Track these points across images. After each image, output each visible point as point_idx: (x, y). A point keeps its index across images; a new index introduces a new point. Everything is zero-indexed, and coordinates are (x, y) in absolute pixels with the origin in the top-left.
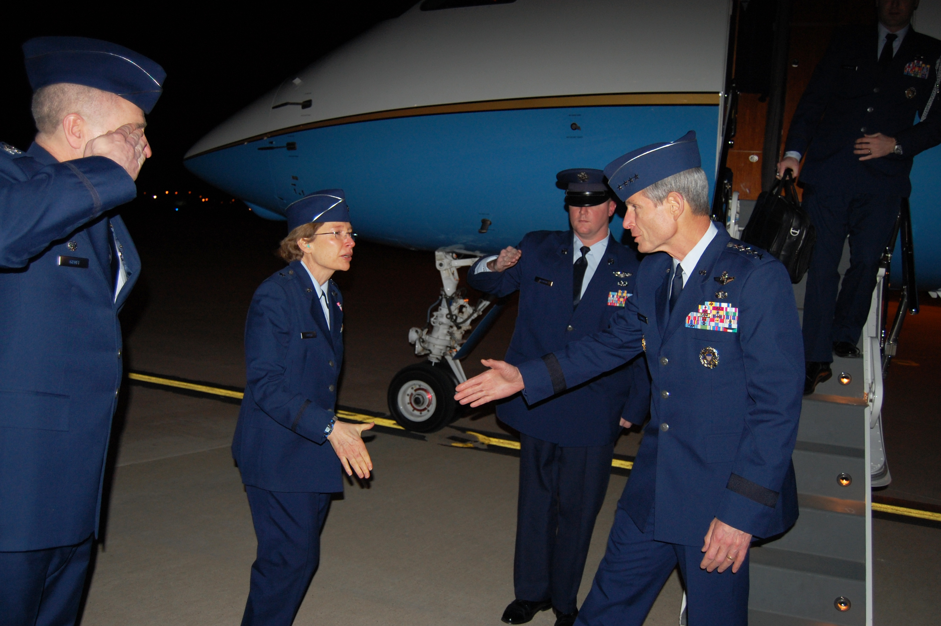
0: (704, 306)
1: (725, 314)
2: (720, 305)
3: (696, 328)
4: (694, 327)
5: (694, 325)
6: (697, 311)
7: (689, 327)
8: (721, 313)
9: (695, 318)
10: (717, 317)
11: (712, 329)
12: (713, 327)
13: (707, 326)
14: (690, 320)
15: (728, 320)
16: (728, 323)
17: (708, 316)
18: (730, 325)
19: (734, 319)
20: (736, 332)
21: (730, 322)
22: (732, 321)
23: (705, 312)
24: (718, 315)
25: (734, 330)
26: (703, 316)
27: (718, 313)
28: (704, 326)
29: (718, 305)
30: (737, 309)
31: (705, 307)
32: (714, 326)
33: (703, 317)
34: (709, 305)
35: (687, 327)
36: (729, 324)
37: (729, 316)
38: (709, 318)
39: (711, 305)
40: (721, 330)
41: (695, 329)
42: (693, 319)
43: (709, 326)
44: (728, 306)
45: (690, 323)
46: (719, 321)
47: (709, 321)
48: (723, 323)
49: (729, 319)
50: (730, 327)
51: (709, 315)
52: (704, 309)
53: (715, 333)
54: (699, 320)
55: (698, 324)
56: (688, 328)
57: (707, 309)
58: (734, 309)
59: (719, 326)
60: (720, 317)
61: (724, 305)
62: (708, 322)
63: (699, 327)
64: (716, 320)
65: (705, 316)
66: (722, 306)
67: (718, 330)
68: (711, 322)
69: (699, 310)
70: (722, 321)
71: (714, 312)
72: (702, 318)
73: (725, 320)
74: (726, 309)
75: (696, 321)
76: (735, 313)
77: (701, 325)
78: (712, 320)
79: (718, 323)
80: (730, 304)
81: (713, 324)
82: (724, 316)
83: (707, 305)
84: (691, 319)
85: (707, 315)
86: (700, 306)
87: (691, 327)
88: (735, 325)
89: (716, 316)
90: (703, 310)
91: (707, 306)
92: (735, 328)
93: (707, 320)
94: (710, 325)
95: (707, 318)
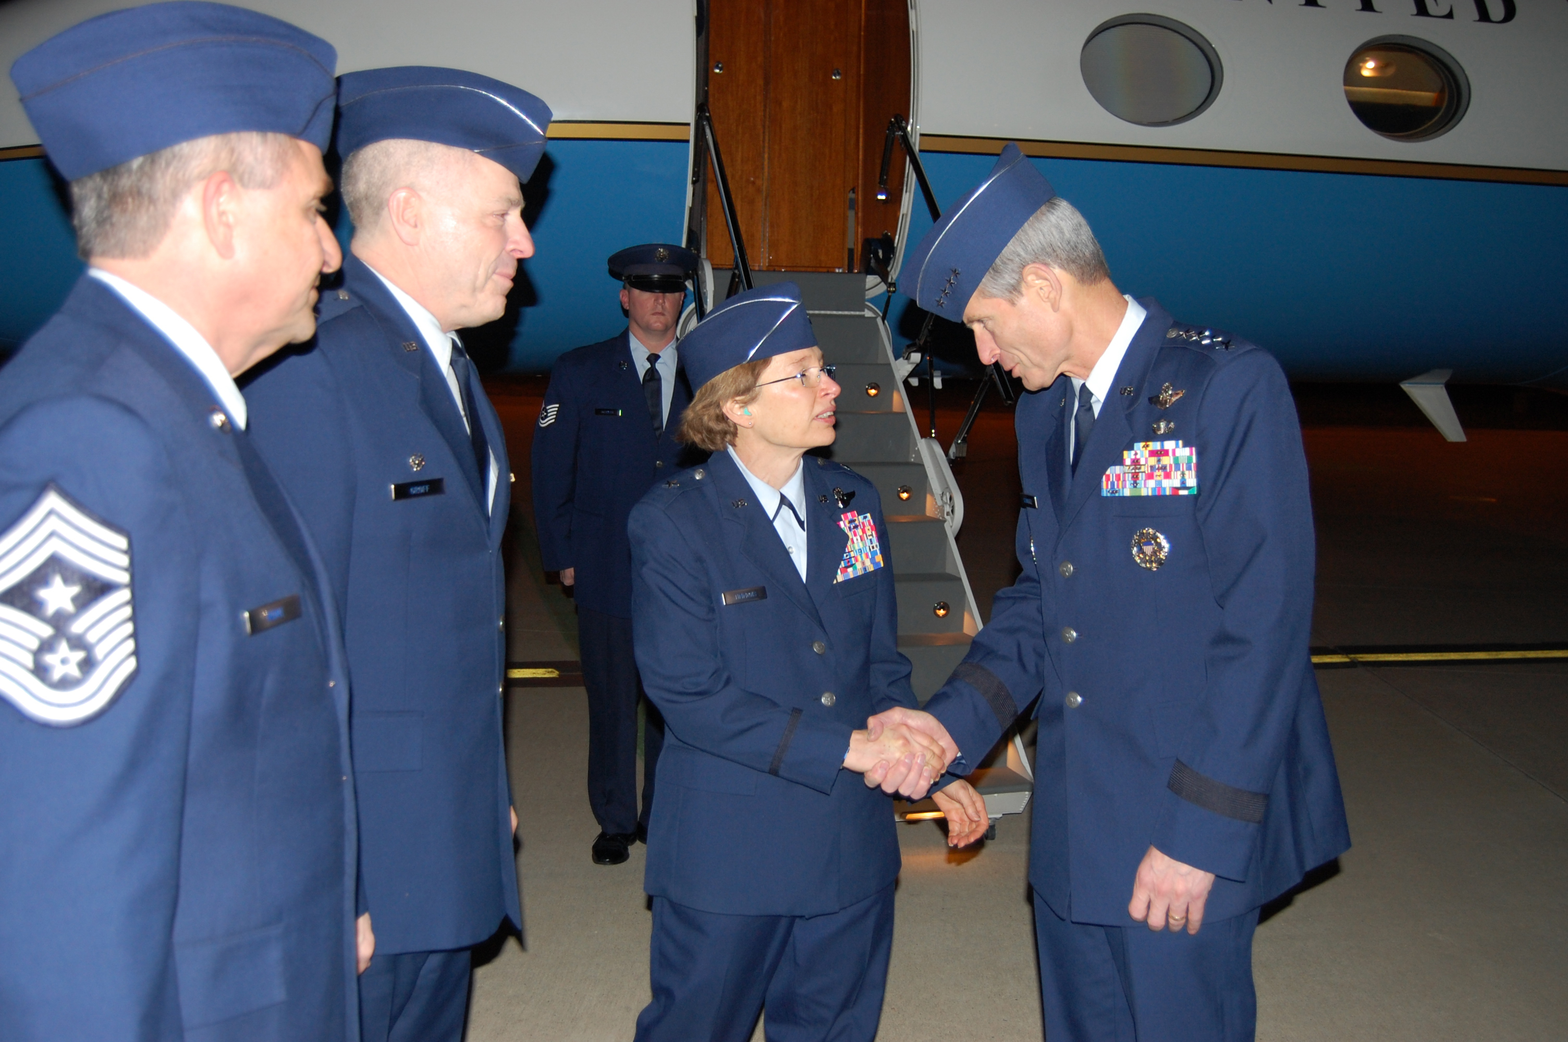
0: (1133, 452)
1: (1172, 462)
2: (1162, 445)
3: (1121, 495)
4: (1117, 495)
5: (1117, 489)
6: (1121, 462)
7: (1109, 495)
8: (1167, 461)
9: (1118, 477)
10: (1158, 469)
11: (1150, 494)
12: (1152, 488)
13: (1140, 488)
14: (1109, 483)
15: (1179, 473)
16: (1179, 477)
17: (1142, 470)
18: (1183, 482)
19: (1189, 468)
20: (1195, 493)
21: (1183, 474)
22: (1187, 472)
23: (1136, 462)
24: (1160, 466)
25: (1191, 490)
26: (1133, 471)
27: (1159, 461)
28: (1135, 489)
29: (1155, 446)
30: (1194, 449)
31: (1136, 454)
32: (1154, 486)
33: (1132, 473)
34: (1141, 449)
35: (1105, 495)
36: (1181, 480)
37: (1179, 465)
38: (1144, 474)
39: (1146, 449)
40: (1168, 493)
41: (1119, 497)
42: (1114, 480)
43: (1146, 489)
44: (1177, 446)
45: (1109, 487)
46: (1162, 476)
47: (1144, 478)
48: (1170, 480)
49: (1179, 470)
50: (1183, 485)
51: (1143, 467)
52: (1133, 457)
53: (1158, 499)
54: (1127, 479)
55: (1124, 487)
56: (1107, 497)
57: (1138, 457)
58: (1187, 449)
59: (1163, 486)
60: (1164, 468)
61: (1169, 445)
62: (1143, 482)
63: (1127, 492)
64: (1156, 476)
65: (1137, 471)
66: (1166, 448)
67: (1162, 493)
68: (1147, 481)
69: (1125, 460)
70: (1167, 476)
71: (1153, 461)
72: (1130, 475)
73: (1172, 473)
74: (1174, 451)
75: (1120, 483)
76: (1190, 458)
77: (1130, 488)
78: (1150, 476)
79: (1161, 481)
80: (1180, 442)
81: (1151, 484)
82: (1171, 466)
83: (1139, 449)
84: (1111, 480)
85: (1140, 468)
86: (1125, 453)
87: (1113, 495)
88: (1192, 481)
89: (1157, 467)
90: (1131, 459)
91: (1138, 452)
92: (1192, 485)
93: (1140, 479)
94: (1147, 486)
95: (1140, 474)
